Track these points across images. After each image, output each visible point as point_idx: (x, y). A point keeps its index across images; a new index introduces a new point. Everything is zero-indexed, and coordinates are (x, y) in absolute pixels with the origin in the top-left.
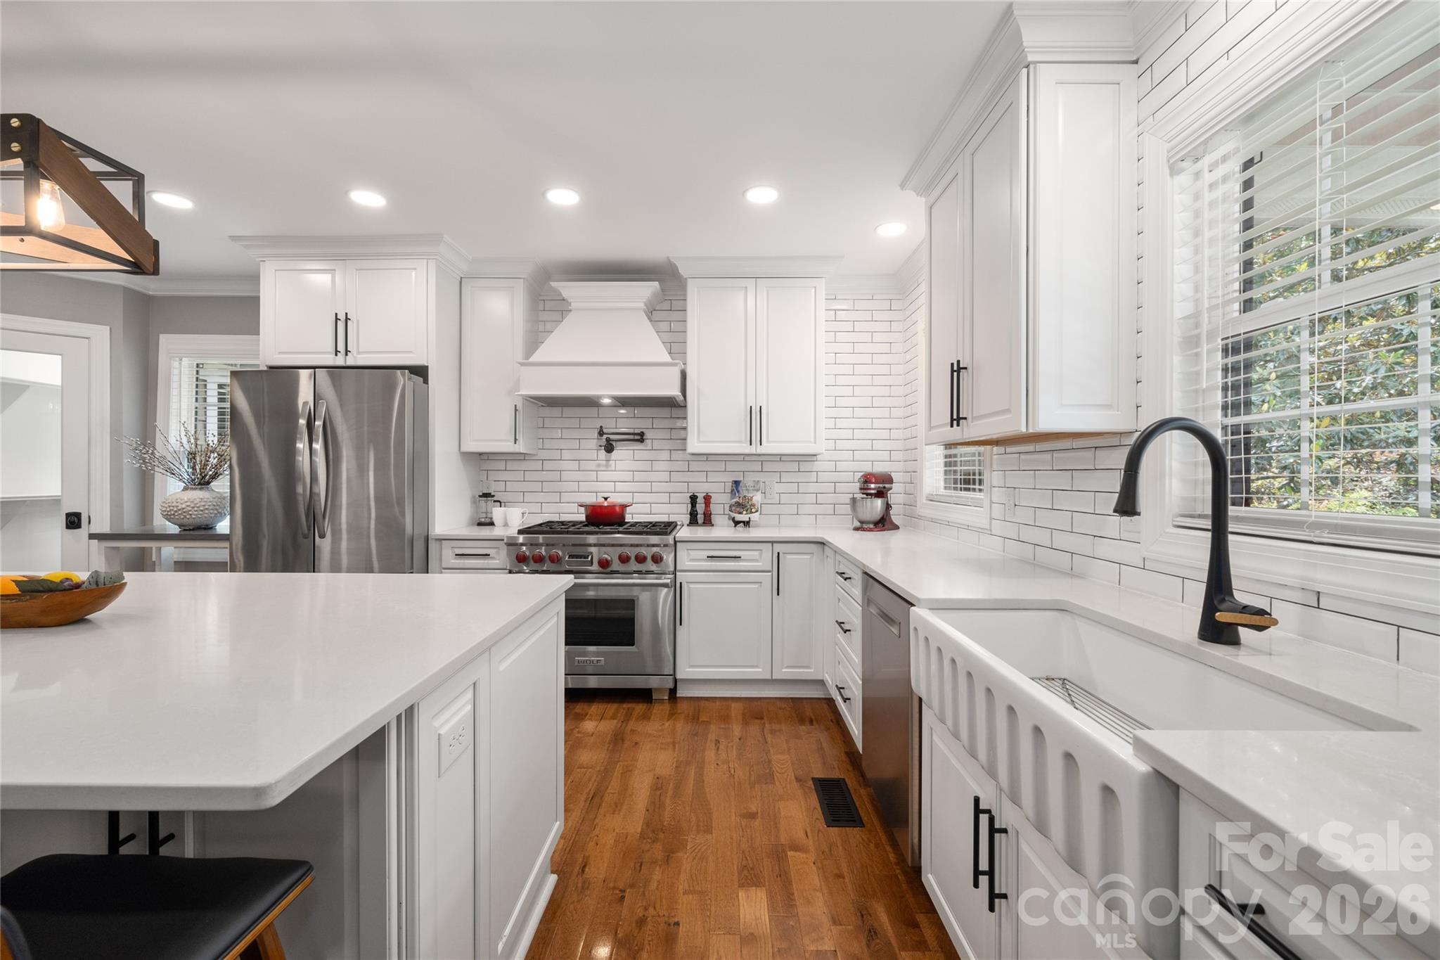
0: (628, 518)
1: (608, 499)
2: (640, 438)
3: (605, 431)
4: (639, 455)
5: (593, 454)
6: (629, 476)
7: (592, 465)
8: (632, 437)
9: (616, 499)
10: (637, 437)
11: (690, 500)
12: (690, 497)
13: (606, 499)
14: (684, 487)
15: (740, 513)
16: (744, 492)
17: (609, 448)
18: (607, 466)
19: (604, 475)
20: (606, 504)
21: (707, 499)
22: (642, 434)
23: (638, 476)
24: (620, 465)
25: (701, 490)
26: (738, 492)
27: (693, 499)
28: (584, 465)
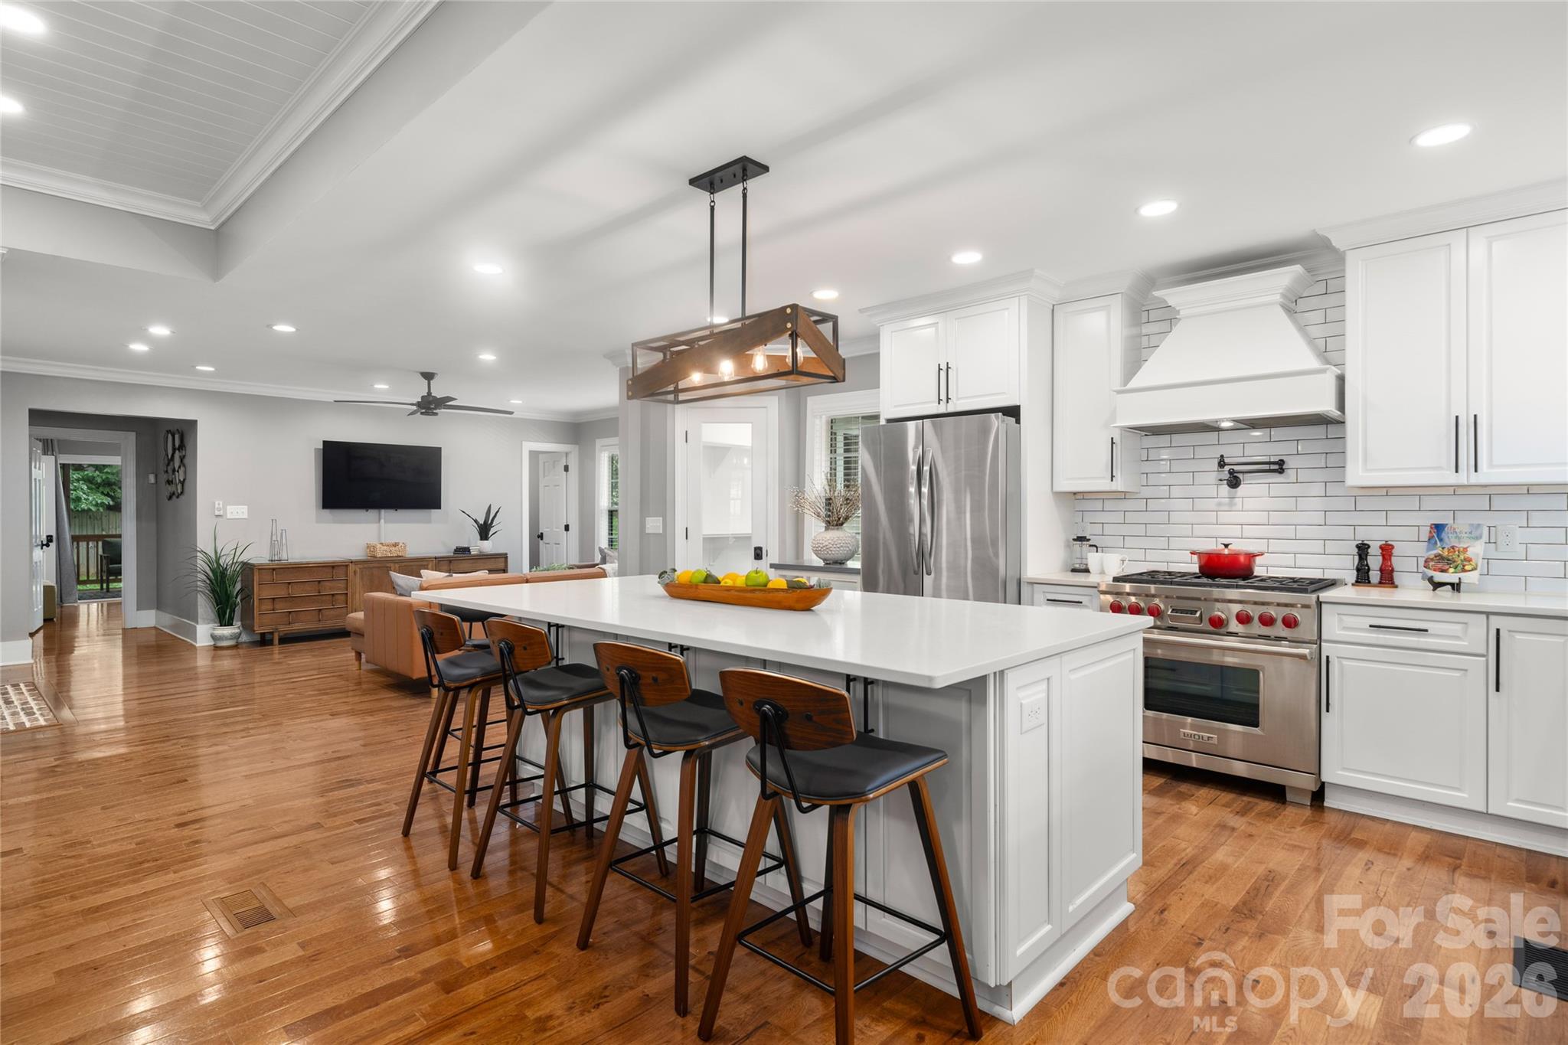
0: (1258, 571)
1: (1230, 547)
2: (1280, 467)
3: (1226, 460)
4: (1276, 489)
5: (1212, 491)
6: (1262, 517)
7: (1211, 504)
8: (1266, 467)
9: (1240, 546)
10: (1273, 467)
11: (1356, 550)
12: (1358, 547)
13: (1226, 546)
14: (1348, 532)
15: (1443, 571)
16: (1450, 539)
17: (1234, 482)
18: (1231, 504)
19: (1224, 517)
20: (1226, 552)
21: (1387, 550)
22: (1281, 463)
23: (1275, 517)
24: (1250, 504)
25: (1375, 537)
26: (1441, 540)
27: (1363, 549)
28: (1200, 504)
